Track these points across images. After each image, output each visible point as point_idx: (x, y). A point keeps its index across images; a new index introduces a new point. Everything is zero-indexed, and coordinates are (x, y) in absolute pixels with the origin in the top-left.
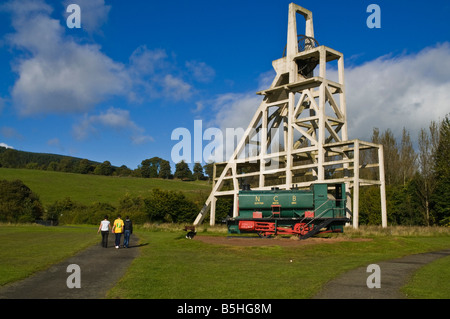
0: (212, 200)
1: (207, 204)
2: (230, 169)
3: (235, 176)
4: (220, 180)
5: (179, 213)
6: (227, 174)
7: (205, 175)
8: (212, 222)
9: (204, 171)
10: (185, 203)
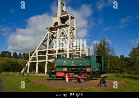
0: (28, 64)
1: (26, 65)
2: (36, 54)
3: (37, 56)
4: (32, 57)
5: (16, 68)
6: (34, 55)
7: (22, 57)
8: (28, 72)
9: (22, 55)
10: (18, 65)
